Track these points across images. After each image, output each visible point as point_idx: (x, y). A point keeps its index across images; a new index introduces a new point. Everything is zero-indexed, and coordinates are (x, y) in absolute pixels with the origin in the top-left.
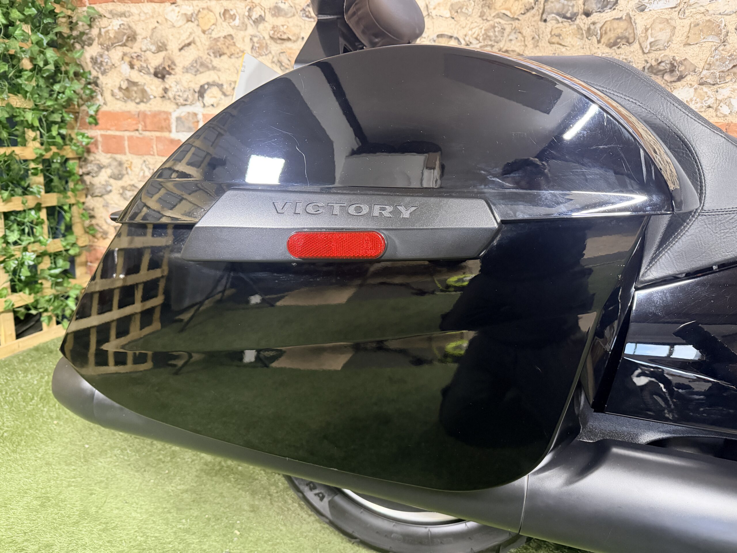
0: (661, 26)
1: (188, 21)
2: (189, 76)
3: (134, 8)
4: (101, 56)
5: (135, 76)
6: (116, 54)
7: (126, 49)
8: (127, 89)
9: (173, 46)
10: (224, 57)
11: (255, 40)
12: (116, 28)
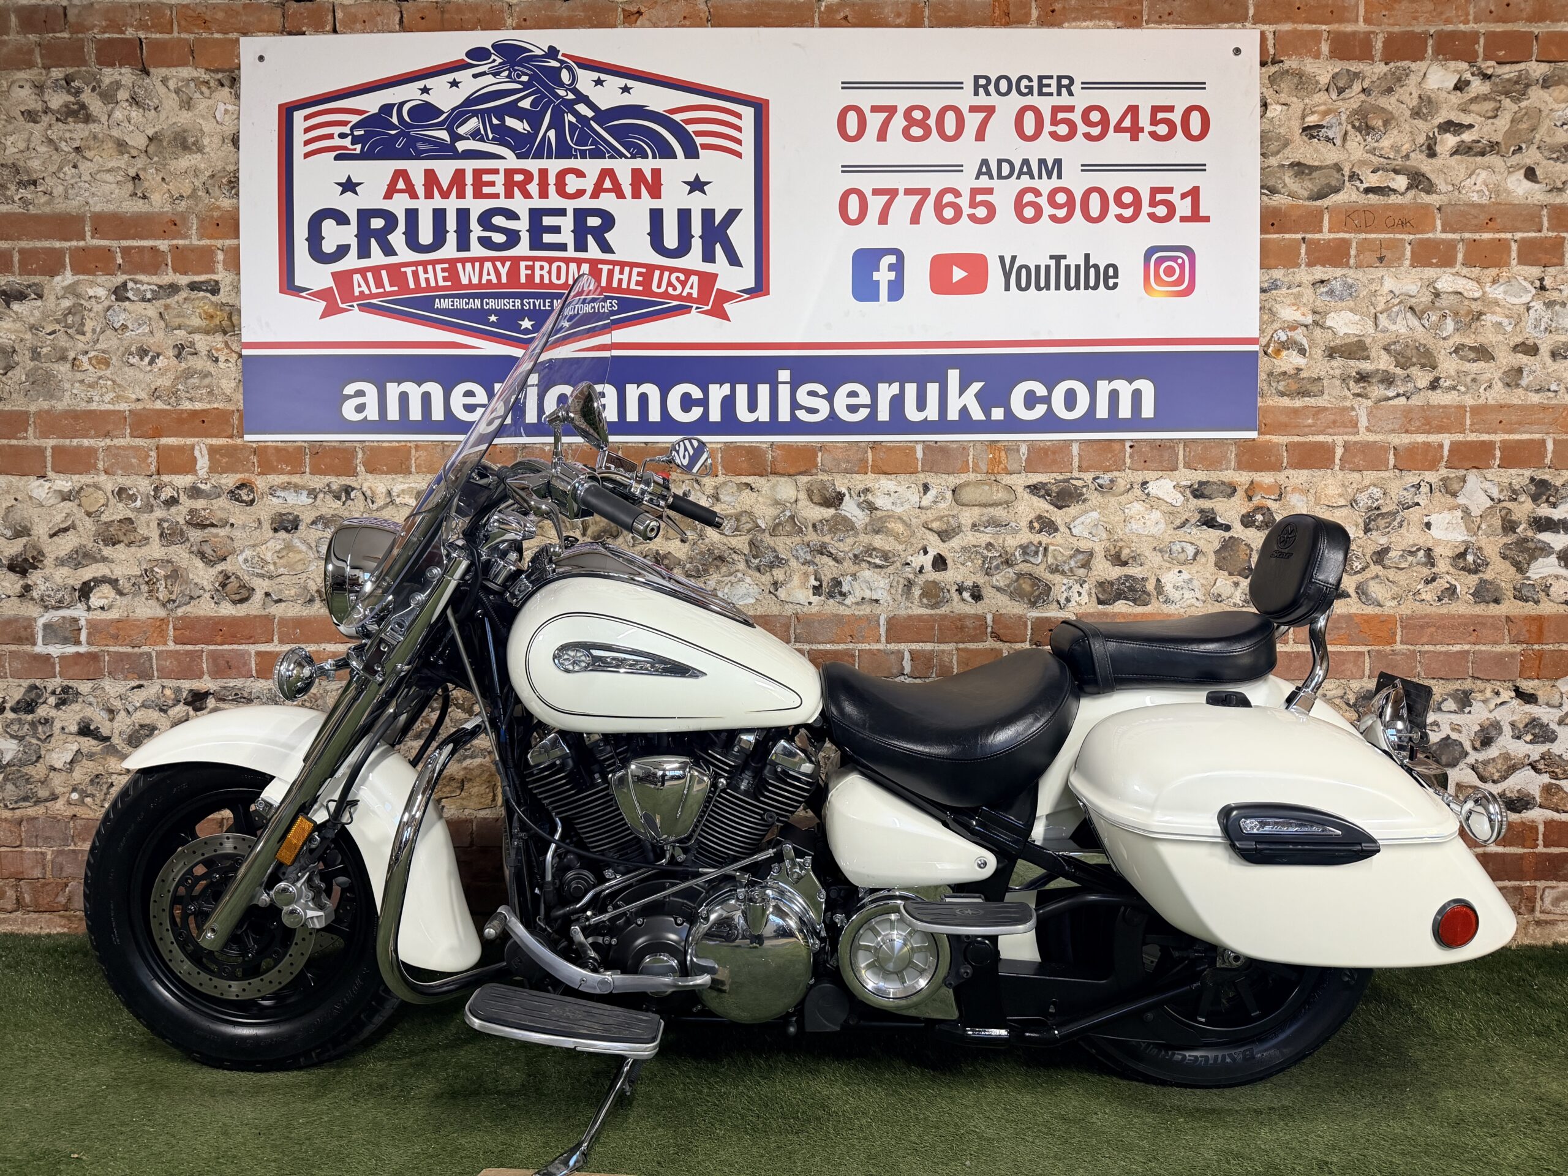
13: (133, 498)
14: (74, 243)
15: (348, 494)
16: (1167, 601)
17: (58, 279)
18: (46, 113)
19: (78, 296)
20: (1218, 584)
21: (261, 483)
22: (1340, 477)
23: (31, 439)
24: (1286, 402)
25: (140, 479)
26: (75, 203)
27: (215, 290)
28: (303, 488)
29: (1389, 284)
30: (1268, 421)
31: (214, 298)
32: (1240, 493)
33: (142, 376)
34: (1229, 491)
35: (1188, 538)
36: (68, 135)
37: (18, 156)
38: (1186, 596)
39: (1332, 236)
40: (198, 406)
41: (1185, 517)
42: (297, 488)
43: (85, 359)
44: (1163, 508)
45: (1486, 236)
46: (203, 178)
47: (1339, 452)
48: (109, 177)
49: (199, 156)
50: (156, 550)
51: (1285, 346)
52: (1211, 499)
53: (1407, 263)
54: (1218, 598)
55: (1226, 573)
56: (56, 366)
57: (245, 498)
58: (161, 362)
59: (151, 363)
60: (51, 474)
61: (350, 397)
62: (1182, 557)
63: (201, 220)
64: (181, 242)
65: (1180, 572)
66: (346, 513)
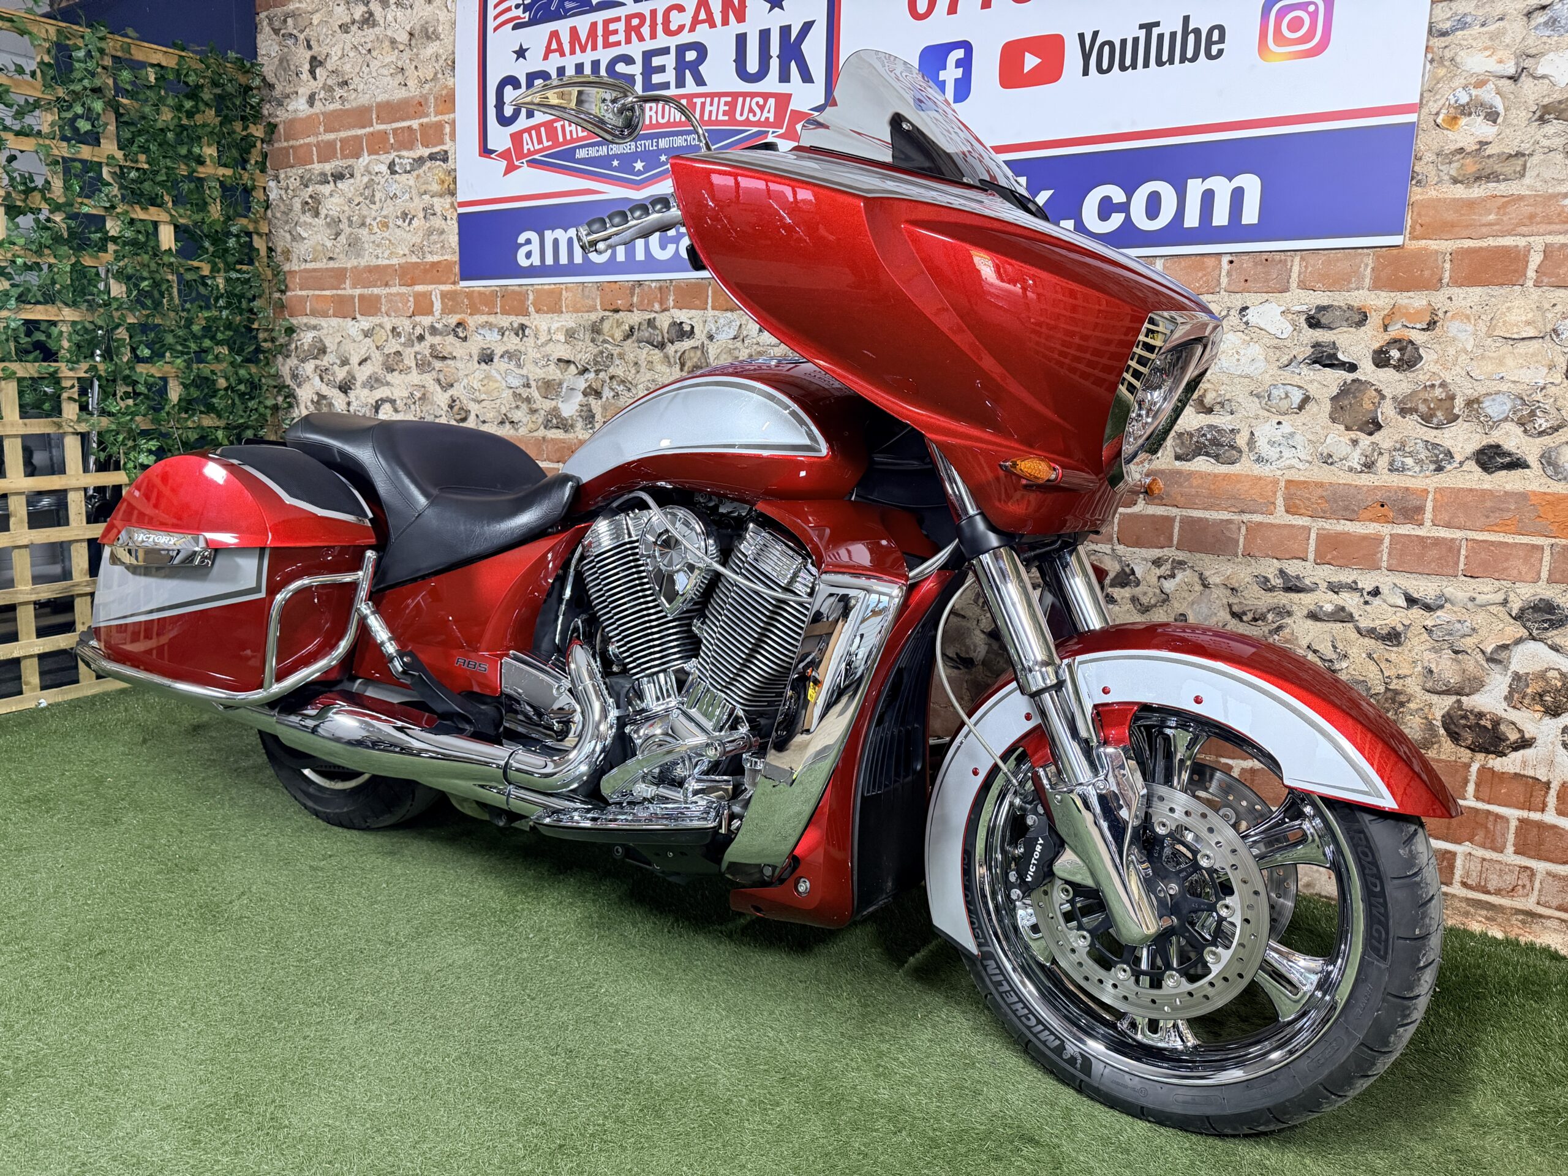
0: (725, 356)
1: (366, 336)
2: (366, 391)
3: (323, 322)
4: (297, 368)
5: (325, 390)
6: (309, 367)
7: (318, 362)
8: (318, 402)
9: (355, 360)
10: (396, 373)
11: (419, 357)
12: (310, 340)
13: (399, 335)
14: (368, 130)
15: (524, 331)
16: (1259, 460)
17: (361, 160)
18: (353, 23)
19: (370, 173)
20: (1328, 441)
21: (472, 321)
22: (1535, 297)
23: (348, 290)
24: (1460, 192)
25: (404, 319)
26: (368, 96)
27: (445, 160)
28: (495, 326)
30: (1427, 220)
31: (444, 166)
32: (1374, 320)
33: (405, 235)
34: (1357, 318)
35: (1296, 380)
36: (363, 40)
37: (338, 63)
38: (1286, 454)
40: (436, 258)
41: (1295, 353)
42: (490, 326)
43: (374, 224)
44: (1266, 340)
46: (441, 62)
47: (1535, 259)
48: (385, 72)
49: (438, 43)
50: (415, 377)
51: (1464, 110)
52: (1331, 329)
54: (1327, 460)
55: (1342, 428)
56: (360, 230)
57: (461, 335)
58: (415, 222)
59: (410, 223)
60: (358, 316)
61: (522, 245)
62: (1284, 405)
63: (436, 99)
64: (425, 120)
65: (1279, 423)
66: (523, 349)
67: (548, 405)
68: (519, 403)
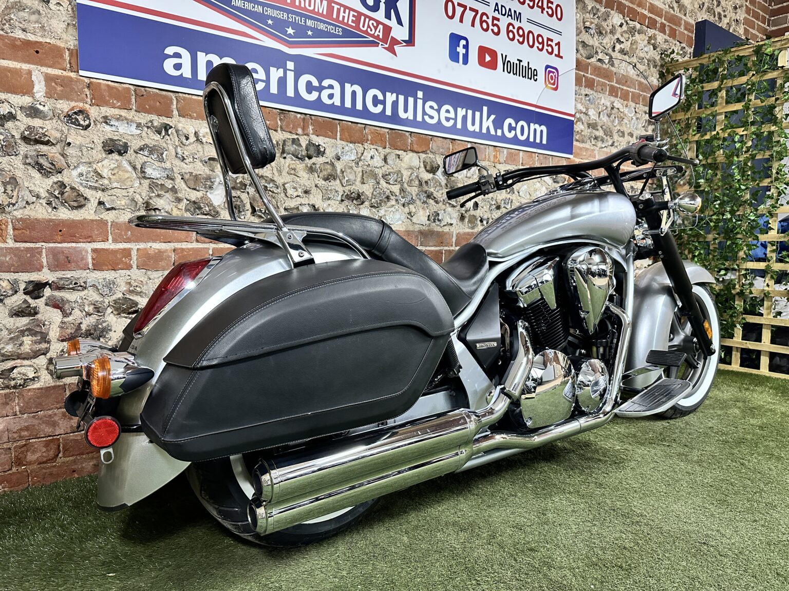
15: (167, 131)
21: (94, 112)
24: (578, 144)
28: (132, 121)
29: (603, 101)
30: (575, 151)
39: (590, 76)
40: (32, 38)
42: (129, 121)
45: (625, 88)
51: (579, 120)
53: (608, 93)
57: (81, 122)
61: (169, 56)
66: (164, 145)
67: (194, 195)
68: (162, 193)
